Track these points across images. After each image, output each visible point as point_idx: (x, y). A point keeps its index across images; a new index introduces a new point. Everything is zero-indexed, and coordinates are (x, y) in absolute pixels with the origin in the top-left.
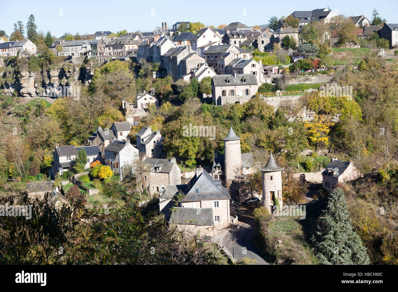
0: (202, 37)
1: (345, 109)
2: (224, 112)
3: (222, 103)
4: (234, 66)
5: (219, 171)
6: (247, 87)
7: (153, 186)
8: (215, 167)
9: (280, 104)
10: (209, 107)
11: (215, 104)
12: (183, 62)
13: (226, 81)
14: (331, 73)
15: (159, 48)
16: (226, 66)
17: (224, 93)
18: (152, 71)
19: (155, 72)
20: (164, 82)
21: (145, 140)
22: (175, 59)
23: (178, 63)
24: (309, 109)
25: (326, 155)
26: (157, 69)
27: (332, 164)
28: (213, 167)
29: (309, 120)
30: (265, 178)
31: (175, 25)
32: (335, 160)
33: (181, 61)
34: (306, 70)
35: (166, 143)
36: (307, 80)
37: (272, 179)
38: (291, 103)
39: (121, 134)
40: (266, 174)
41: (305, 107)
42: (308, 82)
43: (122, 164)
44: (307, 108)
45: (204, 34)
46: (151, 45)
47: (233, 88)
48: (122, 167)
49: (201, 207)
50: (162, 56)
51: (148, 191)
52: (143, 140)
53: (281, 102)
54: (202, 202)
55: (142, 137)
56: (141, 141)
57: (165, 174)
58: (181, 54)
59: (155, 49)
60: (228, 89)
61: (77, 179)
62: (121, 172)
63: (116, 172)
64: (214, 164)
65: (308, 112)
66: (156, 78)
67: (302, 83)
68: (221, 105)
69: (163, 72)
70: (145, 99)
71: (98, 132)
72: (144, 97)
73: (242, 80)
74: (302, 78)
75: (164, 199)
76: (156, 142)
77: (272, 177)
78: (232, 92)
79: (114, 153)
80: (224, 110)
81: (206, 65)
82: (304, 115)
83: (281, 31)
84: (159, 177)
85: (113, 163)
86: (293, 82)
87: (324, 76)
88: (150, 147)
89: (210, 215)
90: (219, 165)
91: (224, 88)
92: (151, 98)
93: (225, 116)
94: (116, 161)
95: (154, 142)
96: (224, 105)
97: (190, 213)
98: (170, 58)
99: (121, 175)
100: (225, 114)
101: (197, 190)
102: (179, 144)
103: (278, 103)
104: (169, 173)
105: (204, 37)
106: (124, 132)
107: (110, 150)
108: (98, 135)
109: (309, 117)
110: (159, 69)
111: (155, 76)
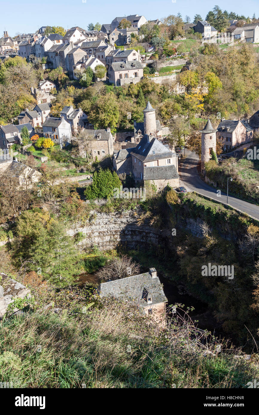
0: (73, 36)
1: (212, 82)
2: (124, 91)
3: (121, 84)
4: (114, 56)
5: (140, 135)
6: (136, 71)
7: (95, 150)
8: (137, 132)
9: (162, 82)
10: (111, 88)
11: (115, 85)
12: (70, 55)
13: (121, 67)
14: (186, 58)
15: (42, 46)
16: (106, 57)
17: (121, 76)
18: (42, 64)
19: (44, 65)
20: (57, 71)
21: (70, 116)
22: (62, 53)
23: (65, 57)
24: (181, 85)
25: (200, 117)
26: (45, 62)
27: (222, 123)
28: (135, 132)
29: (181, 93)
30: (206, 138)
31: (41, 29)
32: (224, 120)
33: (67, 54)
34: (169, 56)
35: (92, 117)
36: (171, 63)
37: (211, 139)
38: (169, 81)
39: (44, 113)
40: (207, 135)
41: (178, 84)
42: (172, 65)
43: (61, 136)
44: (180, 84)
45: (74, 34)
46: (33, 44)
47: (126, 72)
48: (61, 138)
49: (158, 166)
50: (48, 52)
51: (91, 154)
52: (68, 116)
53: (163, 80)
54: (159, 161)
55: (67, 114)
56: (67, 117)
57: (104, 141)
58: (67, 49)
59: (38, 47)
60: (123, 73)
61: (26, 150)
62: (61, 142)
63: (56, 142)
64: (135, 131)
65: (180, 87)
66: (46, 69)
67: (168, 66)
68: (120, 85)
69: (50, 64)
70: (47, 85)
71: (26, 113)
72: (45, 84)
73: (132, 66)
74: (168, 62)
75: (119, 161)
76: (80, 117)
77: (211, 137)
78: (126, 75)
79: (53, 128)
80: (124, 89)
81: (93, 56)
82: (178, 89)
83: (127, 30)
84: (100, 144)
85: (52, 135)
86: (164, 65)
87: (182, 60)
88: (76, 121)
89: (174, 170)
90: (140, 131)
91: (121, 72)
92: (50, 85)
93: (125, 94)
94: (55, 134)
95: (78, 117)
96: (123, 86)
97: (158, 170)
98: (57, 53)
99: (61, 144)
100: (125, 92)
101: (154, 152)
102: (104, 117)
103: (161, 82)
104: (108, 140)
105: (74, 36)
106: (46, 111)
107: (48, 125)
108: (26, 115)
109: (181, 90)
110: (47, 62)
111: (44, 68)
